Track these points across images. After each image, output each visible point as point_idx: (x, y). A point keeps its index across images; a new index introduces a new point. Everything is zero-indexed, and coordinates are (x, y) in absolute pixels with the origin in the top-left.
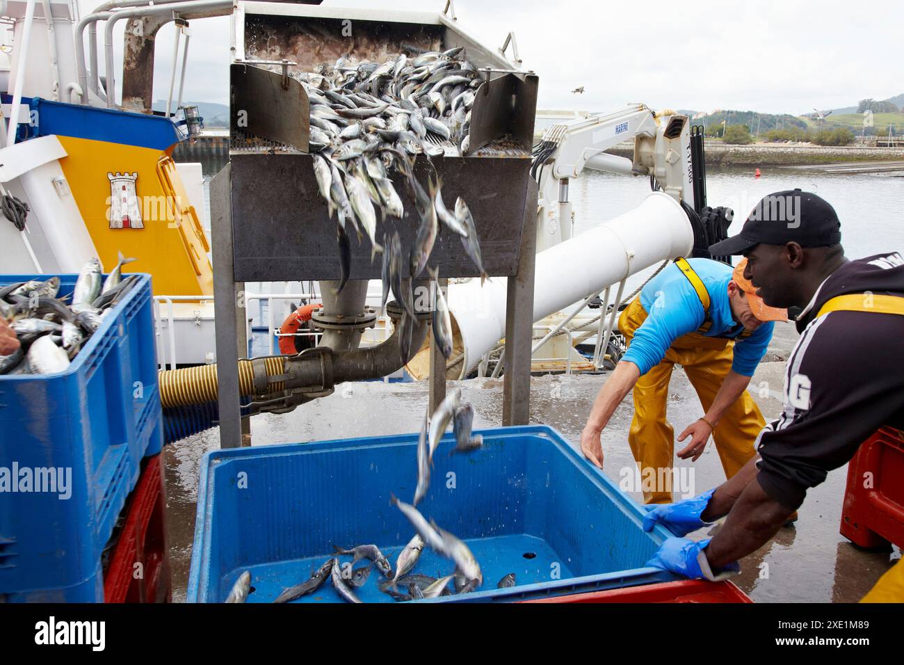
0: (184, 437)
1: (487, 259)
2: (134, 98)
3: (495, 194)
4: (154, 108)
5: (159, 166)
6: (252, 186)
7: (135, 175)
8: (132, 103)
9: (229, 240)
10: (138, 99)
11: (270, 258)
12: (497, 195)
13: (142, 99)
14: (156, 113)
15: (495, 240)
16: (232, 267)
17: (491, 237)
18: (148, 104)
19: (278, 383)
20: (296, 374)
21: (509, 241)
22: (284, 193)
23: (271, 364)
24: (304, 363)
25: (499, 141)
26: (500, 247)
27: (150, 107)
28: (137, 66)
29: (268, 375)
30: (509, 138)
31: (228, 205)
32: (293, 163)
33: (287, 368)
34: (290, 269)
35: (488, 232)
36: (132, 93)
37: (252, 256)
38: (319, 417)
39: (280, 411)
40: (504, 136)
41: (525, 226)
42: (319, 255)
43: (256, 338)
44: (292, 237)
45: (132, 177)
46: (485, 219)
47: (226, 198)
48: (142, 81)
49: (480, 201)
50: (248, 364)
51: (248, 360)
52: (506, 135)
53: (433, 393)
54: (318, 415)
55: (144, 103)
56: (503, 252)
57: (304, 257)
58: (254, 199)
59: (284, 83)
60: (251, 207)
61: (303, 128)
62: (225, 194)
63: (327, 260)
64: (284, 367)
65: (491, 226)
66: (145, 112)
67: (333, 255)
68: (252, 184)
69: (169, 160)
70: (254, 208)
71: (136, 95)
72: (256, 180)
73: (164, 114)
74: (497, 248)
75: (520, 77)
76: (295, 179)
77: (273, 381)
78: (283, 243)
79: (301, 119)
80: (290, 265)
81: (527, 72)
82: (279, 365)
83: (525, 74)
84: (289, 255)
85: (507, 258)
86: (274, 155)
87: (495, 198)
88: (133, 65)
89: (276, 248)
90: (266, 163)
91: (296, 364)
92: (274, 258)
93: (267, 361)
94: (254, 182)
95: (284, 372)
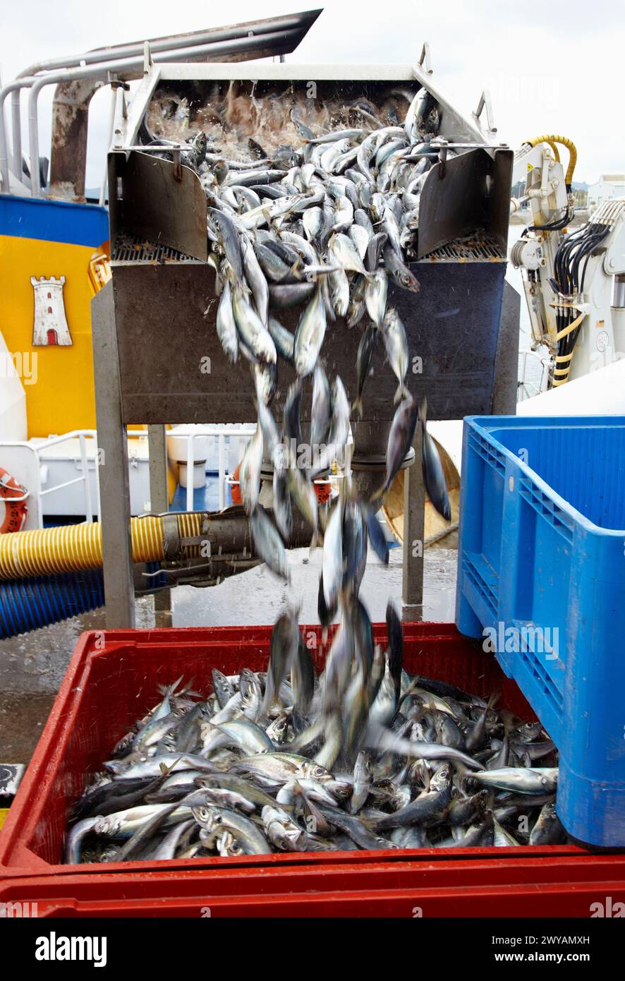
0: (94, 608)
1: (448, 397)
2: (63, 183)
3: (456, 311)
4: (87, 195)
5: (92, 267)
6: (140, 305)
7: (63, 279)
8: (61, 190)
9: (116, 372)
10: (69, 185)
11: (165, 395)
12: (460, 312)
13: (73, 183)
14: (89, 200)
15: (459, 371)
16: (119, 406)
17: (454, 367)
18: (80, 190)
19: (193, 546)
20: (216, 537)
21: (479, 373)
22: (180, 313)
23: (186, 522)
24: (227, 523)
25: (466, 239)
26: (467, 380)
27: (82, 192)
28: (67, 143)
29: (180, 536)
30: (480, 235)
31: (114, 329)
32: (190, 275)
33: (205, 529)
34: (190, 408)
35: (449, 360)
36: (61, 177)
37: (142, 392)
38: (261, 592)
39: (203, 583)
40: (474, 232)
41: (502, 353)
42: (227, 391)
43: (211, 484)
44: (192, 369)
45: (59, 282)
46: (444, 344)
47: (111, 319)
48: (73, 161)
49: (437, 320)
50: (156, 521)
51: (157, 517)
52: (477, 230)
53: (406, 566)
54: (260, 589)
55: (75, 189)
56: (471, 386)
57: (208, 394)
58: (142, 321)
59: (176, 173)
60: (139, 332)
61: (199, 231)
62: (110, 314)
63: (237, 398)
64: (201, 526)
65: (454, 352)
66: (77, 200)
67: (245, 392)
68: (139, 302)
69: (105, 259)
70: (143, 332)
71: (66, 179)
72: (145, 297)
73: (97, 201)
74: (462, 382)
75: (489, 152)
76: (192, 296)
77: (187, 544)
78: (180, 375)
79: (197, 219)
80: (190, 403)
81: (498, 146)
82: (195, 523)
83: (494, 148)
84: (188, 391)
85: (477, 395)
86: (164, 265)
87: (456, 315)
88: (62, 142)
89: (172, 382)
90: (155, 276)
91: (217, 524)
92: (171, 394)
93: (181, 518)
94: (141, 300)
95: (201, 533)
